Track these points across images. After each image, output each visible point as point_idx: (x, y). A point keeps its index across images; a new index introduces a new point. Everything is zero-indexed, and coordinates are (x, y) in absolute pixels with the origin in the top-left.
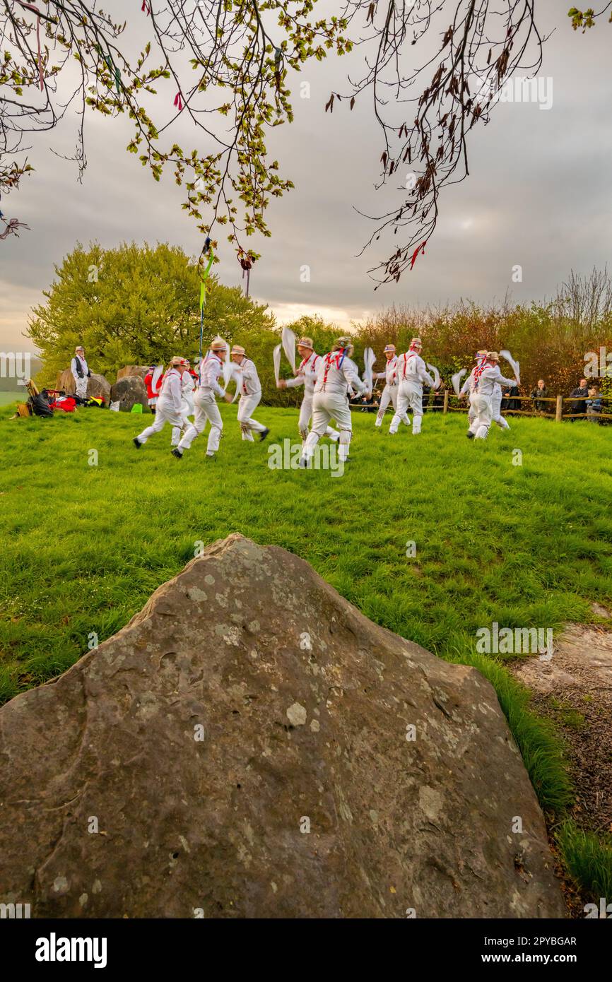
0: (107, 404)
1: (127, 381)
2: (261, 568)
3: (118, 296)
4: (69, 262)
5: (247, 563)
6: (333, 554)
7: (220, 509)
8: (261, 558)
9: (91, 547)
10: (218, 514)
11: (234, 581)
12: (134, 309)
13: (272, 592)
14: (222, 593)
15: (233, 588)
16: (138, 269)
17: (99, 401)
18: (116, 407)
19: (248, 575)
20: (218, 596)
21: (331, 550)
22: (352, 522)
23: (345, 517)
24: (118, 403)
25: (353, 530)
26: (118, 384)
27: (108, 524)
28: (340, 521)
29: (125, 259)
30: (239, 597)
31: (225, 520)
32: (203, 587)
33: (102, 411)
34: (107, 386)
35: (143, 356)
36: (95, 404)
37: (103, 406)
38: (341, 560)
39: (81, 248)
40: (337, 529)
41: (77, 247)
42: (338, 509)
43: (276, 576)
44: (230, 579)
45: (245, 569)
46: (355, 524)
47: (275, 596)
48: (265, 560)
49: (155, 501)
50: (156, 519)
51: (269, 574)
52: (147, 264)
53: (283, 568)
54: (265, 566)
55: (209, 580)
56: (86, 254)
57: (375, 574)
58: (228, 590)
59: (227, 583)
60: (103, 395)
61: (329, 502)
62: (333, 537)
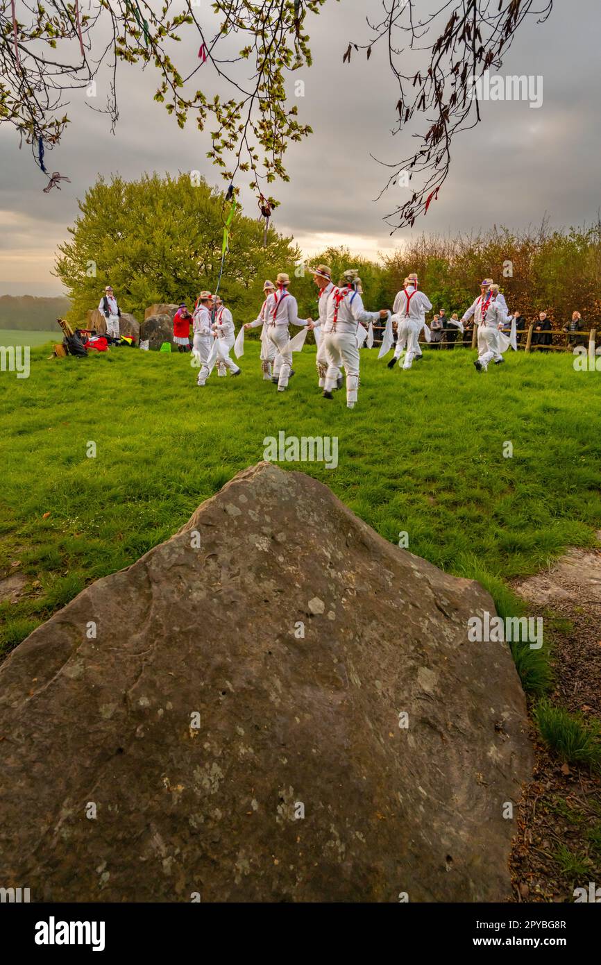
0: (137, 343)
1: (155, 320)
2: (287, 491)
3: (142, 232)
4: (91, 196)
5: (275, 486)
6: (354, 484)
7: (249, 443)
8: (286, 482)
9: (136, 475)
10: (247, 447)
11: (263, 500)
12: (158, 245)
13: (296, 511)
14: (254, 510)
15: (262, 506)
16: (161, 202)
17: (129, 340)
18: (145, 345)
19: (276, 496)
20: (250, 512)
21: (352, 481)
22: (372, 455)
23: (366, 451)
24: (147, 341)
25: (374, 463)
26: (147, 323)
27: (149, 456)
28: (361, 455)
29: (147, 191)
30: (268, 513)
31: (254, 453)
32: (238, 504)
33: (133, 350)
34: (136, 325)
35: (169, 294)
36: (125, 343)
37: (133, 345)
38: (361, 489)
39: (102, 181)
40: (358, 462)
41: (99, 180)
42: (359, 443)
43: (300, 497)
44: (260, 499)
45: (273, 491)
46: (374, 458)
47: (298, 514)
48: (290, 484)
49: (189, 435)
50: (191, 451)
51: (293, 495)
52: (170, 196)
53: (305, 491)
54: (290, 489)
55: (243, 499)
56: (108, 187)
57: (392, 502)
58: (259, 507)
59: (258, 502)
60: (133, 334)
61: (351, 437)
62: (354, 469)
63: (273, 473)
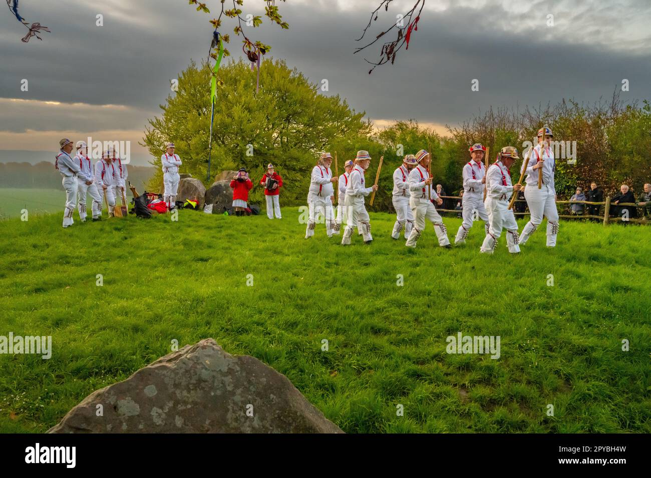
0: (201, 207)
1: (220, 185)
2: (223, 383)
3: (224, 108)
4: (183, 78)
5: (205, 374)
6: (370, 368)
7: (260, 312)
8: (225, 369)
10: (256, 317)
11: (181, 394)
12: (236, 118)
13: (228, 410)
14: (162, 408)
15: (177, 403)
16: (243, 82)
17: (194, 204)
18: (209, 210)
19: (203, 388)
20: (155, 411)
21: (369, 363)
22: (399, 333)
23: (393, 328)
24: (211, 206)
25: (398, 343)
26: (213, 188)
28: (387, 332)
29: (233, 74)
30: (182, 414)
31: (262, 324)
32: (139, 399)
33: (197, 212)
34: (202, 189)
35: (244, 163)
36: (190, 206)
37: (197, 208)
38: (377, 375)
39: (194, 65)
41: (191, 65)
42: (387, 318)
43: (239, 391)
44: (178, 392)
45: (200, 381)
46: (402, 336)
47: (229, 415)
48: (230, 372)
50: (192, 319)
51: (229, 388)
52: (252, 77)
53: (249, 382)
54: (228, 379)
55: (150, 391)
56: (199, 70)
57: (411, 395)
58: (171, 404)
59: (172, 397)
60: (198, 198)
61: (378, 310)
62: (374, 349)
63: (209, 356)
